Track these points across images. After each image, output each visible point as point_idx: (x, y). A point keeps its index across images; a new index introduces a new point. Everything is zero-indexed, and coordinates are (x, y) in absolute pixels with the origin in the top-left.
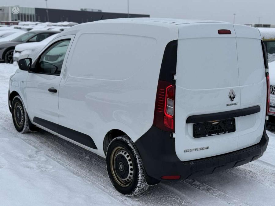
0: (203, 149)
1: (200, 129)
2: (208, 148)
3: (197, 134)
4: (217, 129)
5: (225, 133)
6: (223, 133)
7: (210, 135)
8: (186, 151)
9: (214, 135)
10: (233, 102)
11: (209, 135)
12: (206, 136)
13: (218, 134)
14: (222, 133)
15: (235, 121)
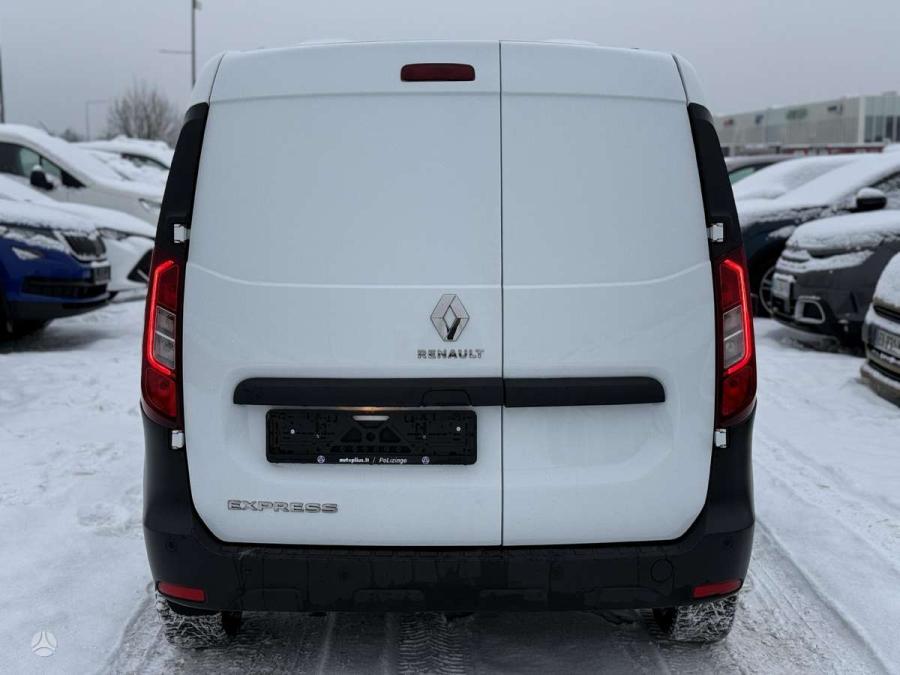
0: (313, 509)
1: (293, 432)
2: (332, 509)
3: (281, 450)
4: (376, 443)
5: (415, 460)
6: (405, 461)
7: (336, 461)
8: (235, 505)
9: (353, 461)
11: (332, 459)
12: (316, 462)
13: (377, 462)
14: (399, 460)
15: (471, 423)
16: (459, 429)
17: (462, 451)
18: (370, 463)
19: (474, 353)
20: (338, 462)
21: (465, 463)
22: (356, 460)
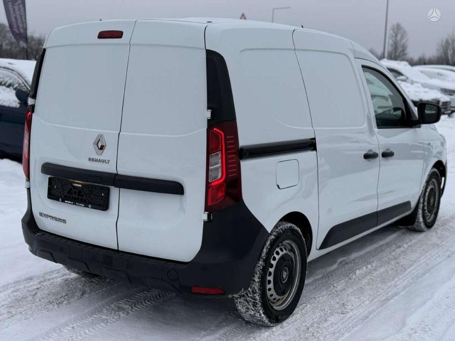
0: (59, 220)
1: (55, 187)
2: (64, 221)
3: (52, 194)
4: (76, 196)
5: (86, 205)
6: (83, 205)
8: (41, 214)
10: (101, 158)
11: (63, 201)
12: (58, 200)
13: (75, 204)
14: (81, 205)
15: (108, 193)
16: (103, 195)
17: (103, 204)
18: (73, 204)
19: (107, 161)
20: (64, 202)
21: (103, 210)
22: (69, 202)
